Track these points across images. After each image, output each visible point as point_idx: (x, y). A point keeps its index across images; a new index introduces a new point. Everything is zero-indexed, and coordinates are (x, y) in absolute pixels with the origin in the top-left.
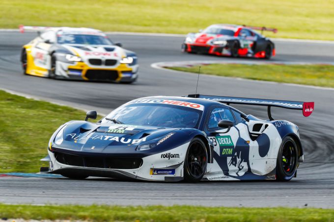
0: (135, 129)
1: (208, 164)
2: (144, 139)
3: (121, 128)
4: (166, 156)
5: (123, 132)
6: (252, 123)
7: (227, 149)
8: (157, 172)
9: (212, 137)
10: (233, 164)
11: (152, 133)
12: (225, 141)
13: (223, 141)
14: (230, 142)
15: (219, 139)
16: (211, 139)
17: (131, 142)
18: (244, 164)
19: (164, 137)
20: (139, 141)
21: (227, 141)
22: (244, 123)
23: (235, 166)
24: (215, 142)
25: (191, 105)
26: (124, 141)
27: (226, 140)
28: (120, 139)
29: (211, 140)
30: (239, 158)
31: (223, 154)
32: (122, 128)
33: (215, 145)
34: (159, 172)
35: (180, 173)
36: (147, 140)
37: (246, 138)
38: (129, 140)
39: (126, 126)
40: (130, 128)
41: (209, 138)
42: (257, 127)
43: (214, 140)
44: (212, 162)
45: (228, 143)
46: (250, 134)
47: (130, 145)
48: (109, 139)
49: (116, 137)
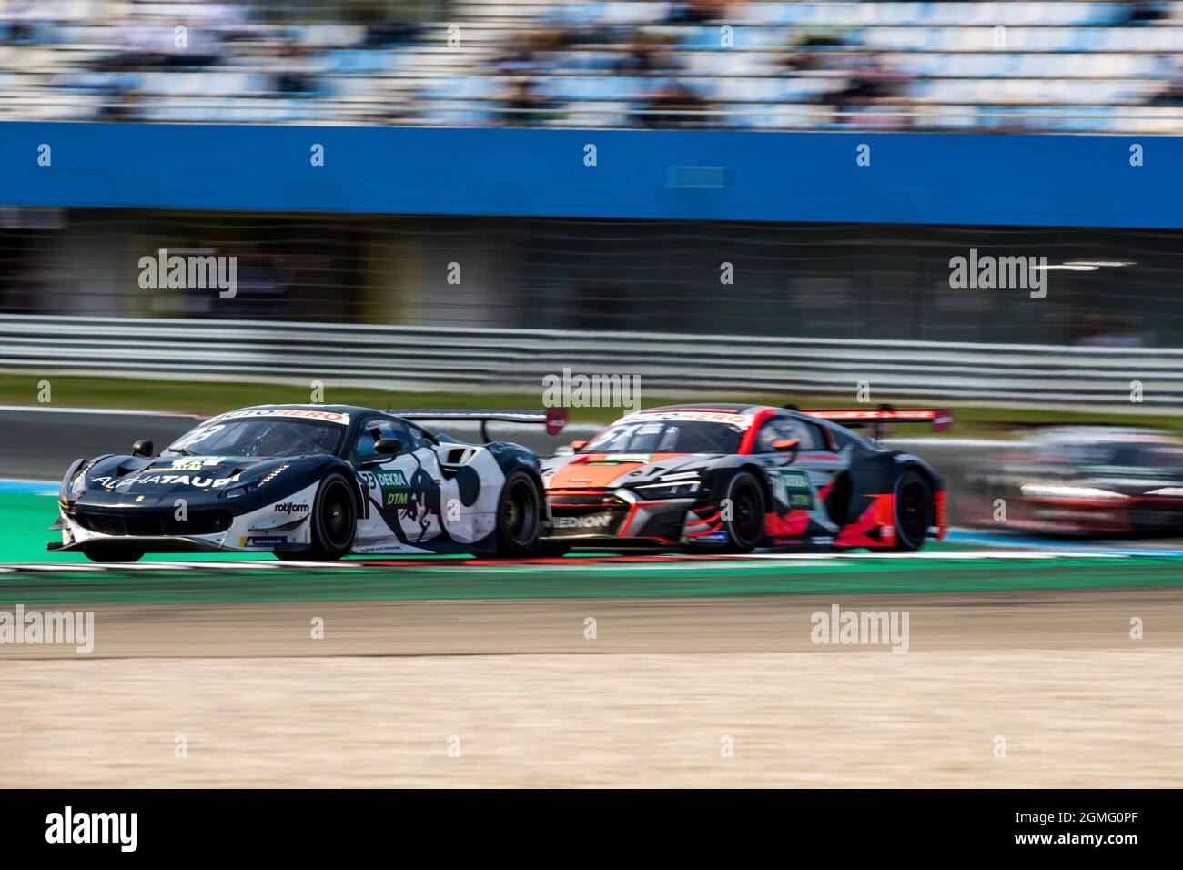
0: (221, 463)
1: (359, 521)
2: (236, 478)
3: (195, 463)
4: (284, 508)
5: (198, 468)
6: (445, 448)
7: (397, 495)
8: (254, 542)
9: (367, 473)
10: (410, 516)
11: (248, 468)
12: (391, 480)
13: (387, 480)
14: (402, 481)
15: (379, 476)
16: (364, 475)
17: (212, 483)
18: (431, 518)
19: (271, 473)
20: (227, 481)
21: (396, 480)
22: (429, 448)
23: (414, 520)
24: (373, 481)
25: (326, 417)
26: (200, 482)
27: (393, 478)
28: (191, 479)
29: (365, 478)
30: (420, 505)
31: (389, 503)
32: (197, 463)
33: (373, 487)
34: (257, 542)
35: (303, 535)
36: (241, 479)
37: (435, 474)
38: (208, 481)
39: (204, 458)
40: (213, 461)
41: (360, 473)
42: (455, 455)
43: (370, 478)
44: (368, 517)
45: (399, 482)
46: (442, 467)
47: (207, 490)
48: (171, 480)
49: (183, 477)
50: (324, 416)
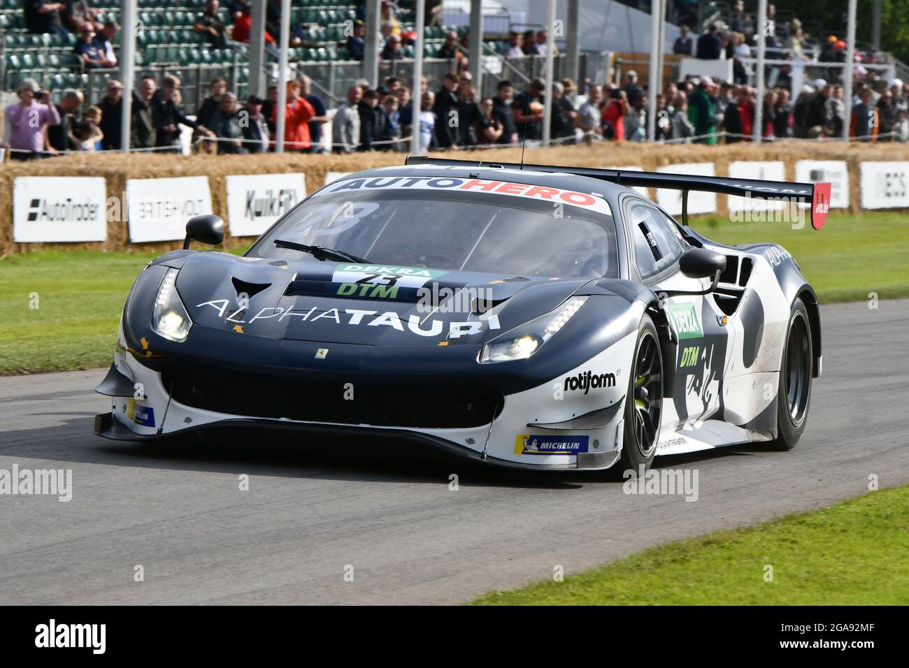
4: (579, 384)
7: (690, 350)
8: (539, 445)
10: (695, 389)
12: (687, 324)
13: (683, 322)
14: (695, 325)
17: (446, 330)
19: (558, 314)
20: (476, 327)
21: (690, 322)
26: (423, 327)
31: (682, 364)
34: (543, 445)
35: (613, 435)
45: (693, 327)
46: (715, 291)
47: (446, 344)
48: (367, 319)
49: (388, 314)
50: (563, 197)
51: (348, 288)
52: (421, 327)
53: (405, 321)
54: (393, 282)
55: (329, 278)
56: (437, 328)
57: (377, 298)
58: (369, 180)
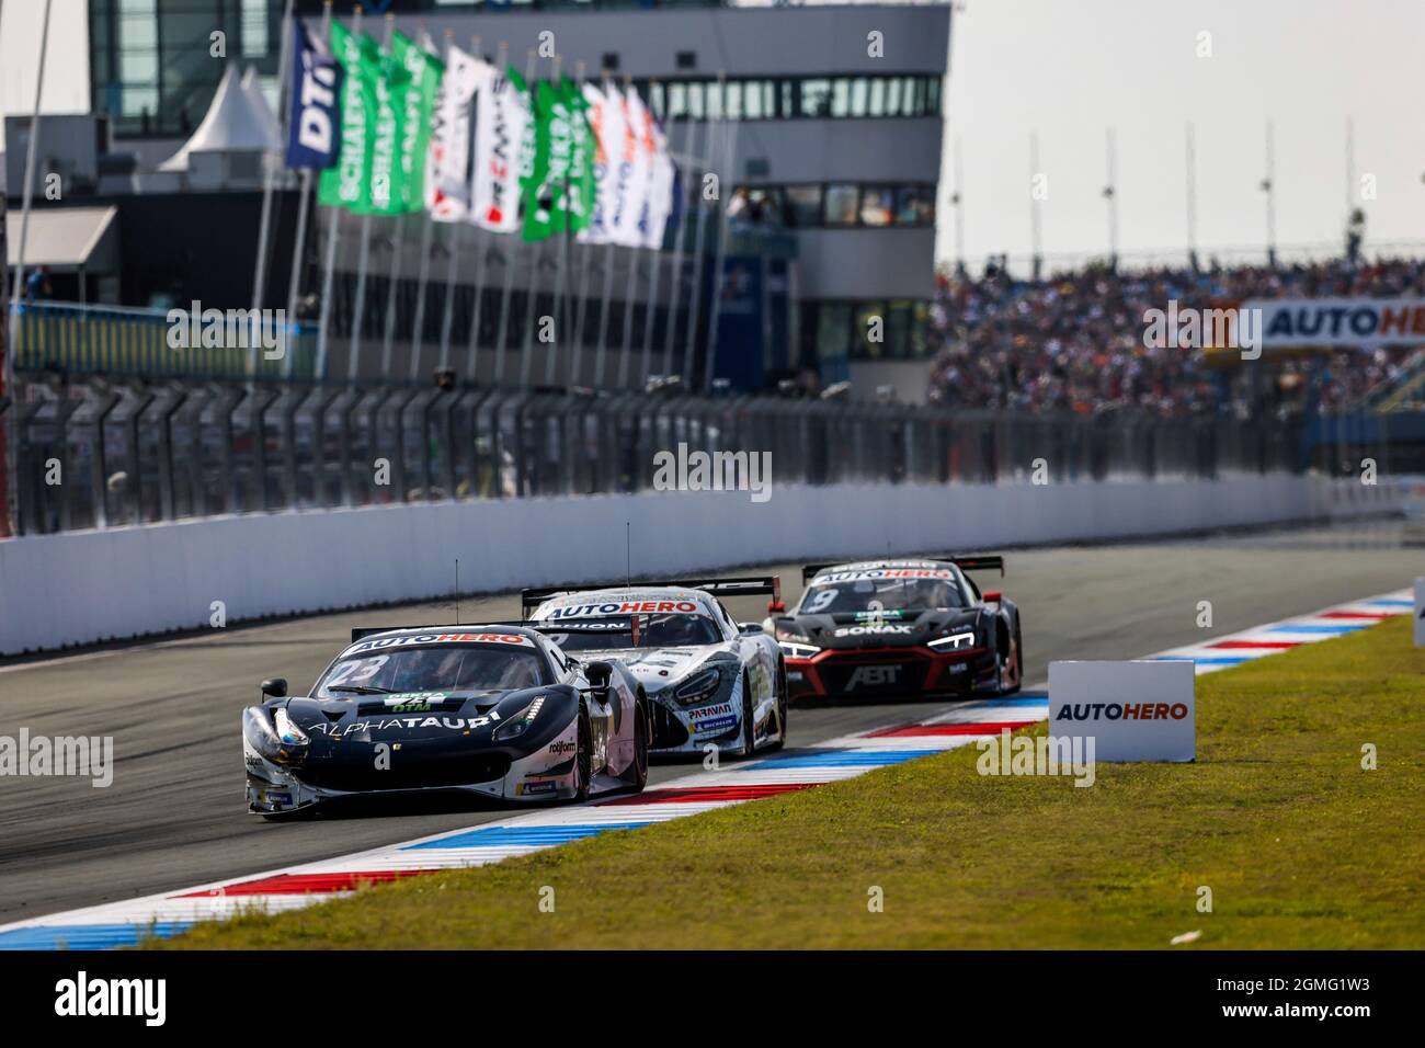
4: (557, 748)
5: (428, 709)
8: (530, 789)
19: (531, 708)
25: (504, 640)
35: (571, 778)
36: (502, 718)
47: (467, 733)
48: (417, 723)
49: (429, 719)
50: (502, 639)
51: (399, 708)
52: (451, 723)
53: (441, 722)
54: (425, 701)
55: (383, 703)
56: (461, 723)
57: (418, 711)
58: (376, 642)
